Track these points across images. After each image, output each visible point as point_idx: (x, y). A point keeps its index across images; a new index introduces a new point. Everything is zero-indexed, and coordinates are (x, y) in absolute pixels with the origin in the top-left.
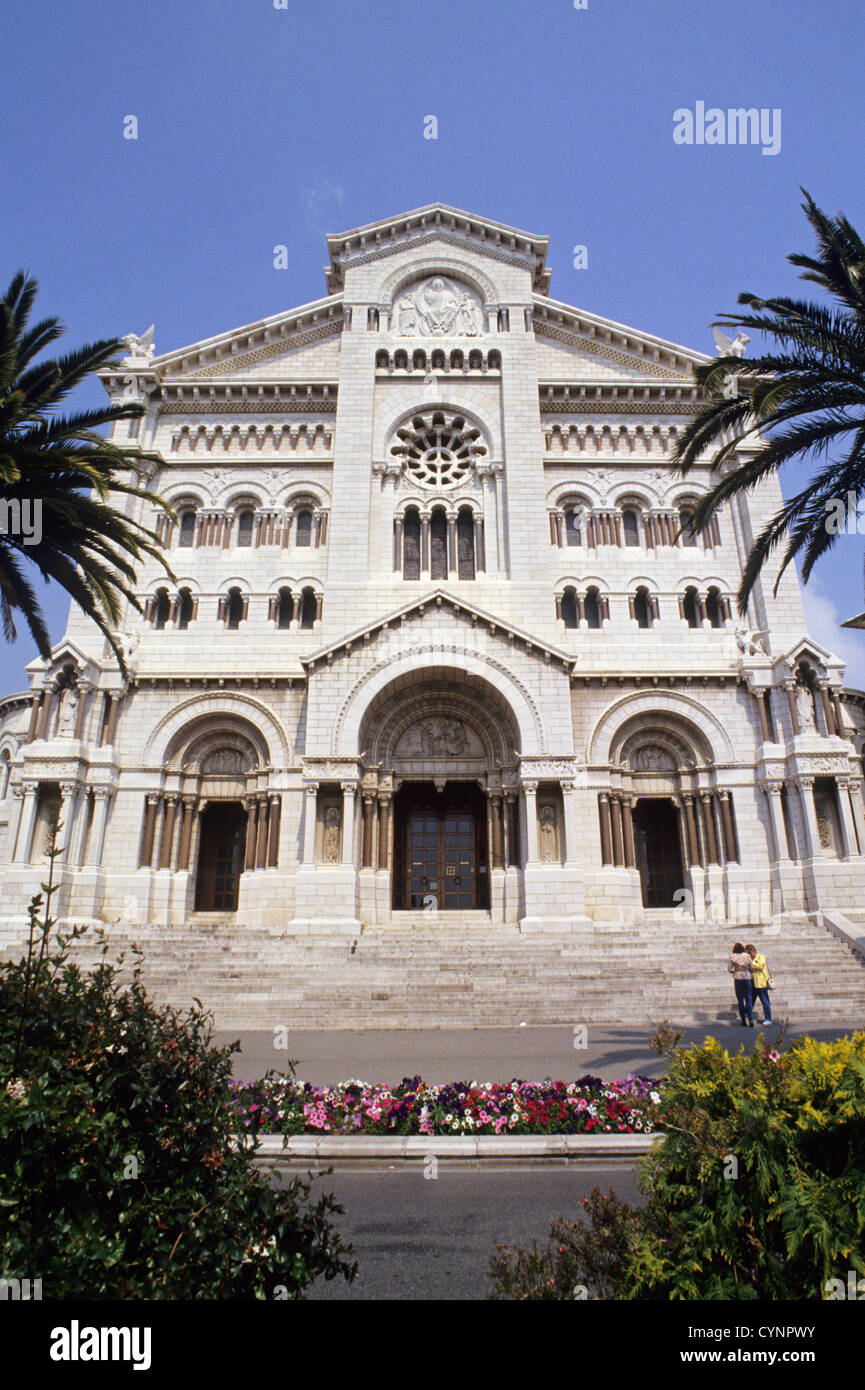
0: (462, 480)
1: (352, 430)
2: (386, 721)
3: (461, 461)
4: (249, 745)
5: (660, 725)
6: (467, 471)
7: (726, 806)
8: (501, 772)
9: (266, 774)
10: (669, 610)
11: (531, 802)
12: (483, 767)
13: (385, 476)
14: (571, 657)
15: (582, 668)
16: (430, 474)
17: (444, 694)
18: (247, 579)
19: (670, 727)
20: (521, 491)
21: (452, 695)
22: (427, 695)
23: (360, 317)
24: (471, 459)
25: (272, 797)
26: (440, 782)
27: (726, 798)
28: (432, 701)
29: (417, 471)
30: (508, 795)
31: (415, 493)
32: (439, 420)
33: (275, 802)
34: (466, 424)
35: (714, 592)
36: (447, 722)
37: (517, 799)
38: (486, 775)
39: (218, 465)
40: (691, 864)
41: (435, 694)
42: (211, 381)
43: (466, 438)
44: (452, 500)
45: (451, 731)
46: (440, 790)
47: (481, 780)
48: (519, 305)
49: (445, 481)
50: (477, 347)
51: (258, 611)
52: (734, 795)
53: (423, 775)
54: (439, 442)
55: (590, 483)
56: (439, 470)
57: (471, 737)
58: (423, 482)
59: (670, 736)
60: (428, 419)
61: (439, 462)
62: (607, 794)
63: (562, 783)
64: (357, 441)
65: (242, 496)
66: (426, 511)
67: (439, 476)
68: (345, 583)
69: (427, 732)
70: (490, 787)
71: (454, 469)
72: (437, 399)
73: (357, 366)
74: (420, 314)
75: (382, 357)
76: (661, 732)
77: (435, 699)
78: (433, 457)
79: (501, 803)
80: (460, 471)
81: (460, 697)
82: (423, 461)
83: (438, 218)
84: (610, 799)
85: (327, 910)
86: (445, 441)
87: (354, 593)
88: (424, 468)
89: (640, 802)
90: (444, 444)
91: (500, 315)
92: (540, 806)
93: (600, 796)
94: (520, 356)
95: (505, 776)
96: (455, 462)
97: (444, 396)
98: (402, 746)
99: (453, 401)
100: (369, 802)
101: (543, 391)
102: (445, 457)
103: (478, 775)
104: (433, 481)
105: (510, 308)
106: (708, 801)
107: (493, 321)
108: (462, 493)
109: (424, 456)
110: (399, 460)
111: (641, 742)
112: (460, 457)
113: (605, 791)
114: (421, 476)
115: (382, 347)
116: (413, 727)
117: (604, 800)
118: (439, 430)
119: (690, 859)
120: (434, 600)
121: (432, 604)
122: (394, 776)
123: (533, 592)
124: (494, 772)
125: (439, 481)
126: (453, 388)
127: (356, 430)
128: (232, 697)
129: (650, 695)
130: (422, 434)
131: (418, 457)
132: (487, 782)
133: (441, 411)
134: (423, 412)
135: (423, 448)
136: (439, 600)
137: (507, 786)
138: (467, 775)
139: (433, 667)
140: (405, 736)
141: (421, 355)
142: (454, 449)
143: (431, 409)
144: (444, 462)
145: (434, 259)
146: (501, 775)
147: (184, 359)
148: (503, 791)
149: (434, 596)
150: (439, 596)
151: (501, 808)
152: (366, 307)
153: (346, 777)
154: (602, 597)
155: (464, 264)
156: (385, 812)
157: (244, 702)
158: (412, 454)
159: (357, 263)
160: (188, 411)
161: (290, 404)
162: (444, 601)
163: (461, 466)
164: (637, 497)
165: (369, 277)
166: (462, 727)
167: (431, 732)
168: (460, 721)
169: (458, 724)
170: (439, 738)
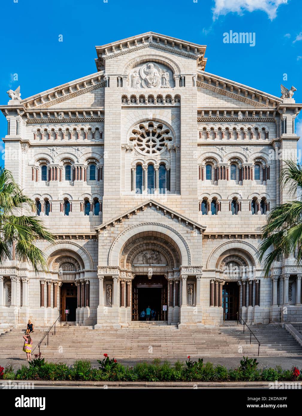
0: (161, 152)
1: (112, 131)
3: (161, 143)
4: (76, 261)
5: (237, 253)
6: (163, 147)
7: (258, 285)
8: (173, 272)
9: (83, 272)
10: (245, 206)
11: (184, 283)
12: (166, 270)
13: (127, 150)
14: (204, 227)
15: (208, 231)
16: (147, 149)
17: (152, 242)
18: (70, 194)
19: (240, 254)
20: (187, 157)
21: (155, 242)
22: (145, 242)
23: (113, 82)
24: (165, 142)
25: (86, 281)
26: (150, 275)
27: (258, 282)
28: (147, 244)
29: (141, 147)
30: (176, 280)
31: (140, 157)
33: (87, 283)
34: (163, 127)
35: (264, 199)
36: (153, 252)
37: (179, 282)
38: (168, 273)
39: (54, 145)
40: (243, 306)
41: (148, 241)
42: (47, 109)
43: (163, 133)
44: (156, 160)
45: (154, 256)
46: (150, 278)
47: (165, 274)
48: (190, 75)
49: (154, 152)
50: (169, 93)
52: (261, 281)
53: (143, 272)
54: (151, 134)
55: (218, 152)
56: (151, 147)
57: (162, 258)
58: (144, 153)
59: (240, 258)
60: (146, 125)
61: (151, 144)
62: (214, 280)
63: (197, 276)
64: (115, 136)
65: (66, 158)
66: (145, 166)
67: (151, 149)
68: (111, 196)
69: (145, 256)
70: (170, 277)
71: (158, 146)
72: (151, 117)
73: (113, 102)
74: (142, 79)
75: (124, 97)
76: (237, 256)
77: (148, 243)
78: (148, 141)
79: (173, 283)
80: (160, 147)
81: (159, 243)
82: (144, 143)
83: (151, 38)
84: (215, 282)
85: (108, 321)
86: (154, 134)
87: (115, 200)
88: (144, 146)
89: (226, 283)
91: (181, 79)
92: (188, 285)
93: (211, 281)
94: (189, 98)
95: (175, 273)
96: (158, 143)
97: (153, 115)
98: (135, 261)
99: (158, 117)
100: (123, 283)
101: (199, 113)
102: (154, 141)
103: (164, 273)
104: (148, 152)
105: (186, 76)
106: (251, 283)
107: (177, 82)
109: (145, 140)
110: (133, 143)
111: (229, 260)
112: (160, 141)
113: (213, 279)
114: (143, 149)
115: (124, 94)
116: (140, 254)
118: (151, 130)
119: (243, 304)
120: (149, 204)
121: (148, 205)
122: (133, 273)
123: (190, 200)
124: (170, 272)
125: (151, 152)
126: (158, 111)
127: (114, 131)
128: (68, 243)
129: (234, 242)
130: (142, 131)
131: (142, 141)
132: (168, 275)
133: (152, 122)
134: (144, 121)
135: (144, 138)
136: (151, 204)
137: (176, 277)
138: (161, 273)
139: (148, 231)
140: (136, 258)
141: (143, 97)
142: (158, 137)
143: (147, 121)
144: (153, 143)
145: (149, 55)
146: (174, 273)
147: (35, 100)
148: (174, 279)
149: (149, 202)
150: (151, 202)
151: (173, 285)
152: (116, 76)
153: (114, 274)
154: (218, 201)
155: (164, 57)
156: (129, 287)
157: (73, 245)
158: (139, 140)
159: (111, 57)
160: (39, 122)
161: (83, 119)
162: (153, 204)
163: (161, 145)
164: (237, 159)
165: (117, 63)
166: (159, 254)
167: (146, 256)
168: (158, 252)
169: (157, 253)
170: (150, 258)
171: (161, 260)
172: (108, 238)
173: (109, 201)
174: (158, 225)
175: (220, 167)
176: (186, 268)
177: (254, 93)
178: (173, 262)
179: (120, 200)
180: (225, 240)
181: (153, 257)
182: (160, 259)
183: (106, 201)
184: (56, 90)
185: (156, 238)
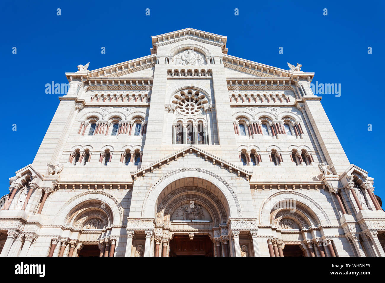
0: (198, 113)
2: (167, 205)
3: (199, 106)
6: (200, 109)
9: (111, 229)
10: (287, 158)
11: (237, 242)
12: (211, 227)
13: (169, 110)
14: (249, 173)
15: (253, 181)
16: (186, 111)
17: (193, 193)
18: (112, 146)
21: (197, 193)
22: (186, 193)
23: (162, 60)
24: (202, 105)
26: (191, 235)
30: (224, 240)
31: (181, 116)
32: (190, 93)
33: (113, 243)
34: (200, 93)
35: (304, 151)
37: (228, 242)
38: (212, 231)
39: (107, 106)
41: (189, 192)
42: (107, 78)
43: (200, 99)
44: (195, 119)
46: (192, 238)
47: (210, 233)
48: (218, 56)
49: (192, 113)
50: (203, 68)
51: (115, 158)
53: (183, 231)
54: (190, 101)
55: (248, 112)
56: (190, 110)
58: (184, 113)
60: (186, 92)
61: (190, 107)
62: (271, 240)
63: (251, 232)
64: (160, 97)
65: (114, 117)
66: (185, 123)
68: (152, 146)
69: (185, 211)
70: (215, 237)
71: (196, 109)
72: (189, 86)
73: (160, 74)
75: (169, 72)
77: (189, 195)
78: (188, 105)
79: (221, 245)
80: (197, 110)
81: (200, 194)
82: (184, 106)
83: (189, 32)
84: (273, 243)
87: (155, 149)
88: (184, 109)
90: (192, 101)
91: (211, 60)
93: (268, 241)
94: (219, 71)
95: (222, 231)
96: (196, 107)
97: (192, 84)
99: (195, 86)
100: (158, 243)
101: (228, 82)
102: (192, 105)
103: (208, 231)
104: (188, 113)
105: (215, 57)
107: (209, 61)
108: (199, 116)
109: (185, 105)
110: (175, 105)
113: (270, 238)
114: (184, 111)
115: (170, 68)
116: (179, 208)
117: (271, 243)
118: (189, 96)
120: (189, 150)
121: (188, 152)
122: (171, 231)
124: (216, 229)
125: (190, 113)
129: (284, 193)
130: (183, 97)
131: (182, 105)
132: (213, 234)
133: (191, 90)
134: (184, 89)
135: (184, 103)
136: (191, 150)
137: (223, 235)
138: (204, 231)
139: (189, 178)
140: (175, 212)
141: (183, 72)
142: (195, 103)
143: (187, 89)
144: (192, 107)
145: (188, 44)
146: (220, 230)
147: (99, 72)
148: (221, 238)
149: (189, 148)
150: (191, 148)
151: (220, 247)
152: (164, 57)
153: (148, 228)
154: (258, 153)
155: (198, 45)
156: (165, 249)
157: (105, 195)
158: (180, 104)
159: (162, 45)
160: (98, 89)
161: (136, 87)
162: (193, 150)
163: (198, 108)
164: (267, 117)
165: (165, 49)
166: (201, 208)
167: (187, 210)
168: (200, 205)
169: (199, 207)
170: (191, 213)
171: (203, 216)
172: (145, 185)
173: (149, 149)
174: (199, 170)
175: (253, 124)
176: (236, 220)
177: (268, 69)
178: (218, 217)
179: (161, 149)
180: (275, 191)
181: (195, 211)
182: (203, 214)
183: (147, 149)
184: (117, 66)
185: (197, 189)
